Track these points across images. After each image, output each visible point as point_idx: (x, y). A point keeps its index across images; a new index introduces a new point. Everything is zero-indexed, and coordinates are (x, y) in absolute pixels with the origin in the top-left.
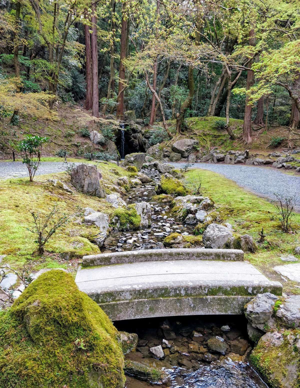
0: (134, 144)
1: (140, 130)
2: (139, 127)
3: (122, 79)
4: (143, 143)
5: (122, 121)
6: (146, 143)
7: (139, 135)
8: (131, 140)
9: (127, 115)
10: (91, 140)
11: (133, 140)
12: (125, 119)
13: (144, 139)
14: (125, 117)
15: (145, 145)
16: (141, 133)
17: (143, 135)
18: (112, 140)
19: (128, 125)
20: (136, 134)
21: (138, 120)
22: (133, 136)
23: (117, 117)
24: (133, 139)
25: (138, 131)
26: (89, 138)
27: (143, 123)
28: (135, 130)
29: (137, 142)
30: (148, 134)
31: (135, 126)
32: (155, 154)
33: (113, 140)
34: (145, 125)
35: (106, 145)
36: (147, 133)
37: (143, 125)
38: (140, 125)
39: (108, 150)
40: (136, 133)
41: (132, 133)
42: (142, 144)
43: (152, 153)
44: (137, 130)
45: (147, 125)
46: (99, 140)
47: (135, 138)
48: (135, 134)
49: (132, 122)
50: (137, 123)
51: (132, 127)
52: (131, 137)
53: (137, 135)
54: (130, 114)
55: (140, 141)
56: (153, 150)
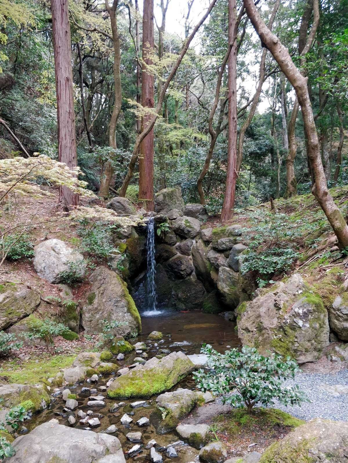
0: (183, 267)
1: (198, 229)
2: (195, 224)
3: (143, 105)
4: (208, 264)
5: (150, 213)
6: (218, 266)
7: (196, 244)
8: (175, 257)
9: (161, 198)
10: (35, 271)
11: (179, 258)
12: (158, 207)
13: (212, 254)
14: (158, 204)
15: (217, 270)
16: (201, 238)
17: (207, 242)
18: (110, 267)
19: (165, 221)
20: (188, 242)
21: (190, 206)
22: (180, 246)
23: (139, 204)
24: (179, 254)
25: (193, 233)
26: (31, 263)
27: (205, 211)
28: (183, 230)
29: (191, 262)
30: (224, 240)
31: (183, 221)
32: (294, 327)
33: (114, 264)
34: (210, 217)
35: (88, 283)
36: (221, 237)
37: (205, 217)
38: (197, 217)
39: (96, 301)
40: (186, 239)
41: (175, 239)
42: (205, 267)
43: (275, 321)
44: (189, 232)
45: (216, 217)
46: (62, 269)
47: (185, 252)
48: (184, 242)
49: (176, 213)
50: (189, 213)
51: (176, 225)
52: (175, 251)
53: (189, 244)
54: (171, 195)
55: (199, 259)
56: (277, 307)
